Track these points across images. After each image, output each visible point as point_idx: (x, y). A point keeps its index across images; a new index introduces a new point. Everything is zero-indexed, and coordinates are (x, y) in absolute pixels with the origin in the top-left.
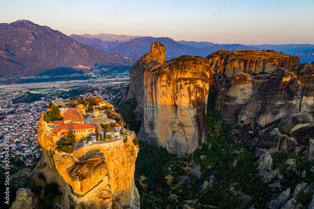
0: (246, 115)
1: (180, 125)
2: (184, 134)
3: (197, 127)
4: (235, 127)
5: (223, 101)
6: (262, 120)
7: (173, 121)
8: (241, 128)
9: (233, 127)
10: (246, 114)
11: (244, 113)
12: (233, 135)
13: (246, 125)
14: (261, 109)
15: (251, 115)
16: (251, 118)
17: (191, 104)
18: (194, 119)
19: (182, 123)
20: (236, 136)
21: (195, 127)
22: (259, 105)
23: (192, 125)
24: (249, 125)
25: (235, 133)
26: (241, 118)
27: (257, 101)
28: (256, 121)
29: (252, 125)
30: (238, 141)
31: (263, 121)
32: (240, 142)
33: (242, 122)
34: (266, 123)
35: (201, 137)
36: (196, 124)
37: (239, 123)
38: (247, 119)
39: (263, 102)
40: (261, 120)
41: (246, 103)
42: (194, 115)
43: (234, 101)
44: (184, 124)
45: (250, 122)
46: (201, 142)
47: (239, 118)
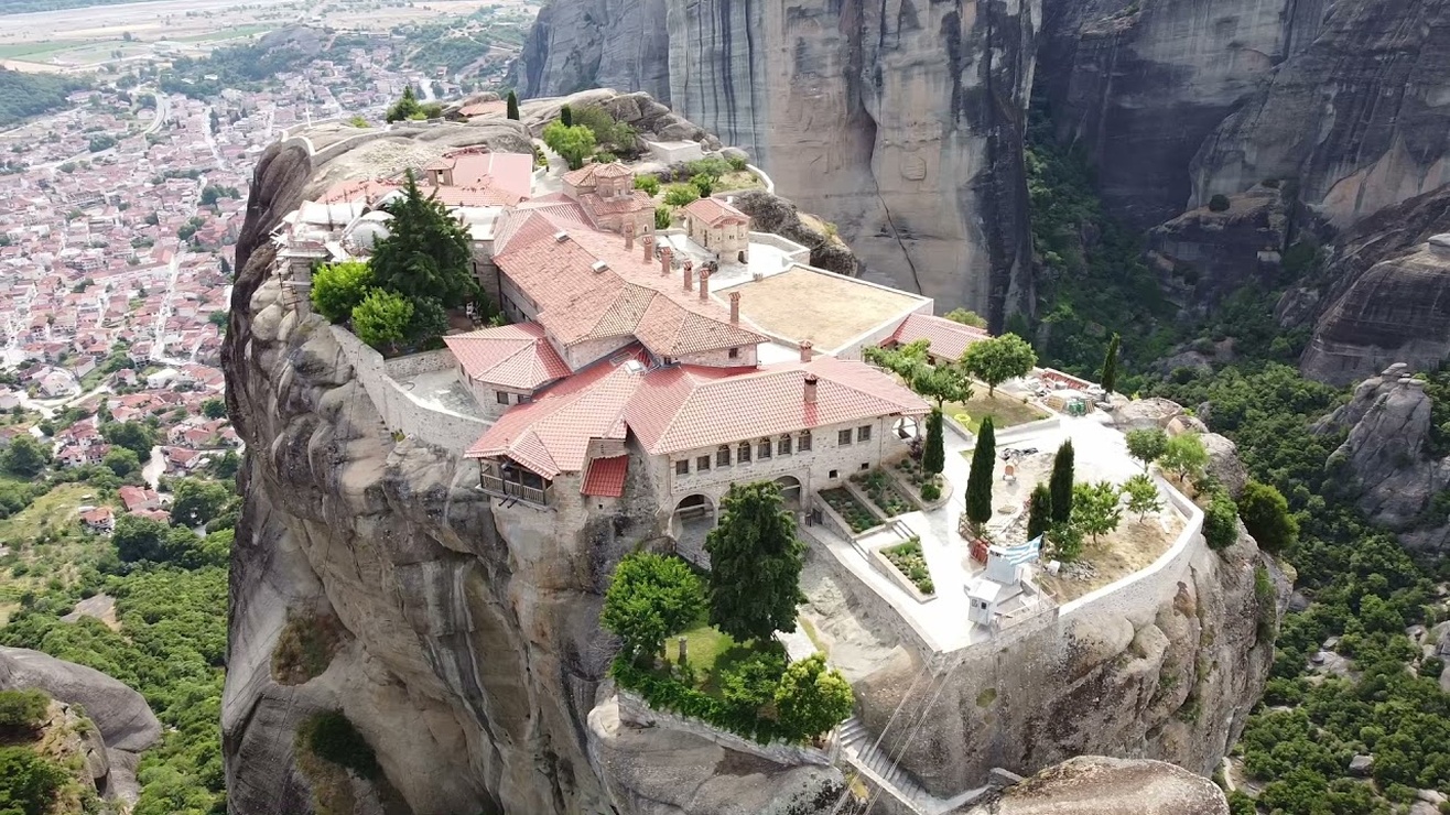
0: (1238, 166)
1: (889, 227)
2: (910, 274)
3: (984, 241)
4: (1176, 228)
5: (1108, 91)
6: (1336, 192)
7: (854, 211)
8: (1212, 233)
9: (1162, 228)
10: (1244, 162)
11: (1231, 155)
12: (1162, 273)
13: (1240, 220)
14: (1337, 133)
15: (1271, 162)
16: (1270, 183)
17: (961, 112)
18: (970, 196)
19: (900, 219)
20: (1181, 280)
21: (974, 238)
22: (1322, 108)
23: (961, 229)
24: (1261, 218)
25: (1177, 262)
26: (1207, 183)
27: (1314, 86)
28: (1300, 198)
29: (1276, 219)
30: (1192, 304)
31: (1344, 197)
32: (1202, 308)
33: (1220, 203)
34: (1358, 205)
35: (1006, 290)
36: (981, 221)
37: (1198, 210)
38: (1244, 188)
39: (1353, 89)
40: (1331, 189)
41: (1236, 98)
42: (974, 172)
43: (1172, 91)
44: (912, 224)
45: (1264, 201)
46: (1003, 315)
47: (1201, 183)
